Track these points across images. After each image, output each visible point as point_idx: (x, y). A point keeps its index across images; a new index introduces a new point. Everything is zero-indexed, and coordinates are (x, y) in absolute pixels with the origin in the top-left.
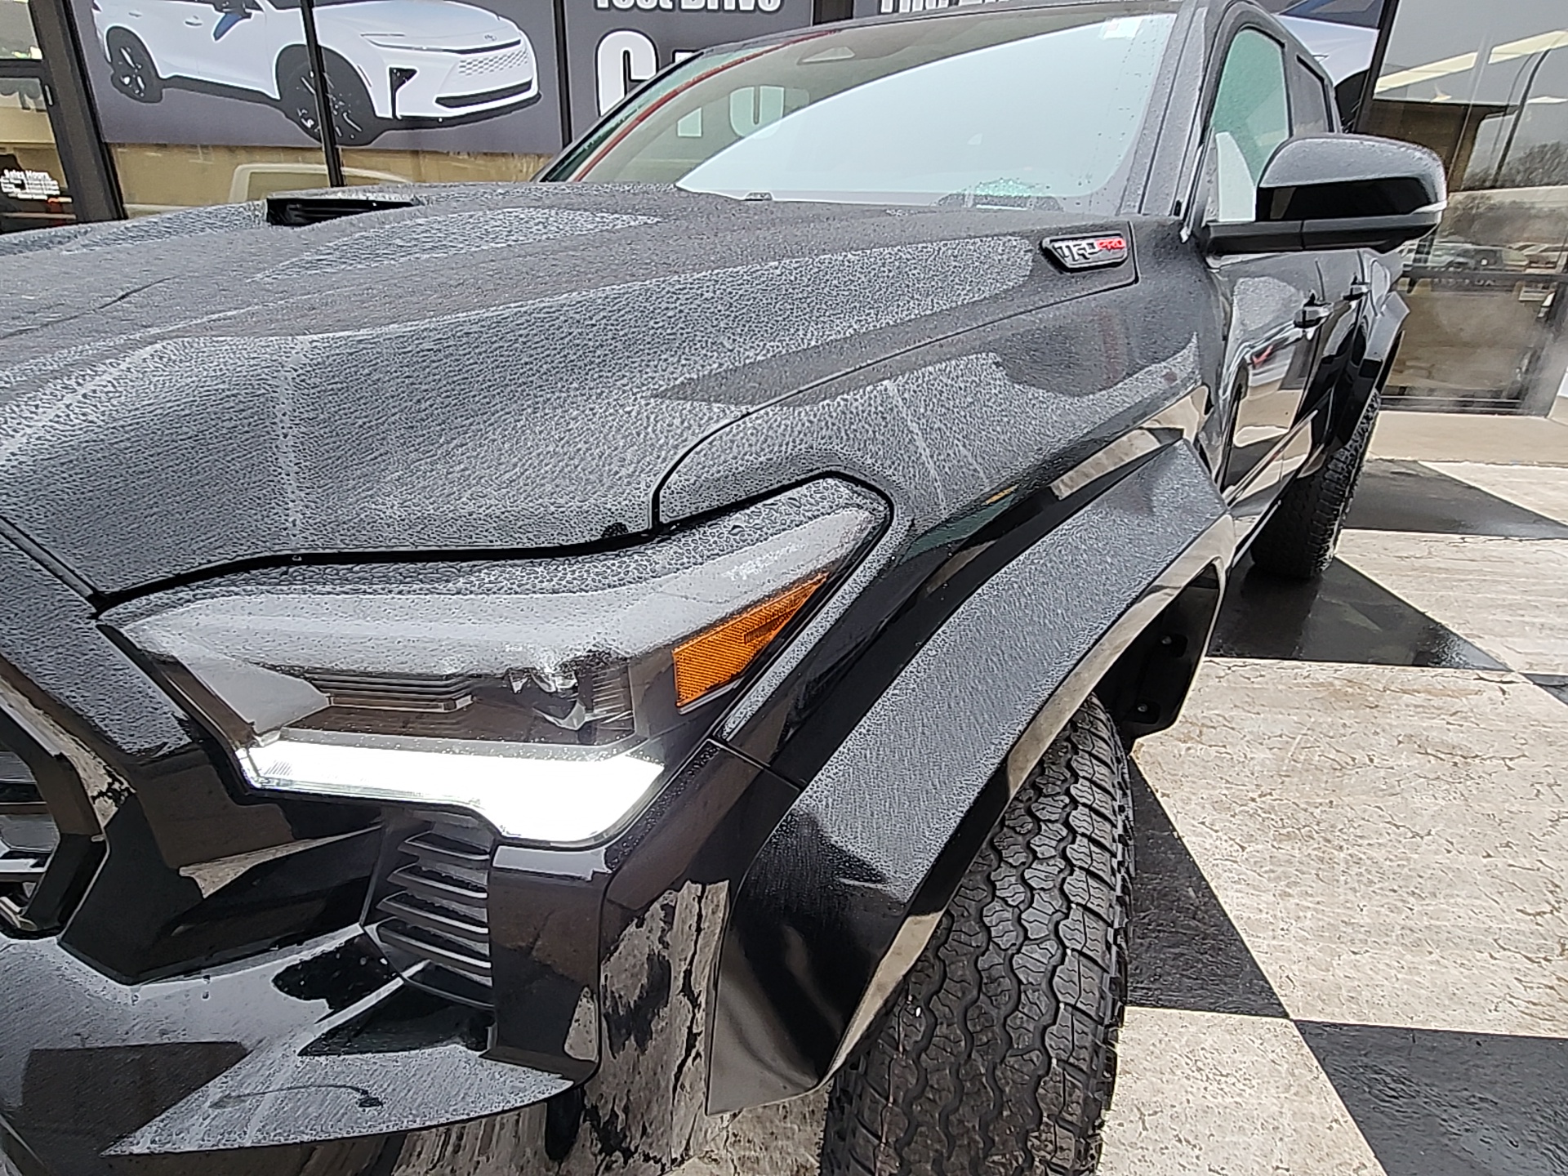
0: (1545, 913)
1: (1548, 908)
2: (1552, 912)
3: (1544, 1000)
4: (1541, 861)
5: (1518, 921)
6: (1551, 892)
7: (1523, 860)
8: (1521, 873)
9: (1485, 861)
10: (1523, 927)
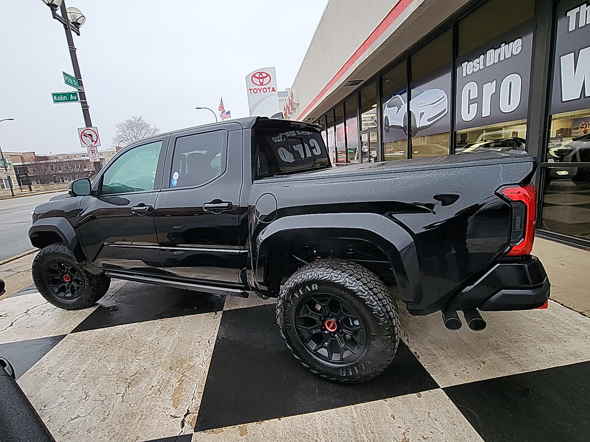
0: (59, 375)
1: (60, 376)
2: (59, 376)
3: (42, 366)
4: (74, 382)
5: (61, 369)
6: (64, 379)
7: (78, 378)
8: (74, 376)
9: (83, 370)
10: (59, 369)
